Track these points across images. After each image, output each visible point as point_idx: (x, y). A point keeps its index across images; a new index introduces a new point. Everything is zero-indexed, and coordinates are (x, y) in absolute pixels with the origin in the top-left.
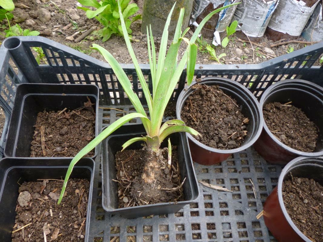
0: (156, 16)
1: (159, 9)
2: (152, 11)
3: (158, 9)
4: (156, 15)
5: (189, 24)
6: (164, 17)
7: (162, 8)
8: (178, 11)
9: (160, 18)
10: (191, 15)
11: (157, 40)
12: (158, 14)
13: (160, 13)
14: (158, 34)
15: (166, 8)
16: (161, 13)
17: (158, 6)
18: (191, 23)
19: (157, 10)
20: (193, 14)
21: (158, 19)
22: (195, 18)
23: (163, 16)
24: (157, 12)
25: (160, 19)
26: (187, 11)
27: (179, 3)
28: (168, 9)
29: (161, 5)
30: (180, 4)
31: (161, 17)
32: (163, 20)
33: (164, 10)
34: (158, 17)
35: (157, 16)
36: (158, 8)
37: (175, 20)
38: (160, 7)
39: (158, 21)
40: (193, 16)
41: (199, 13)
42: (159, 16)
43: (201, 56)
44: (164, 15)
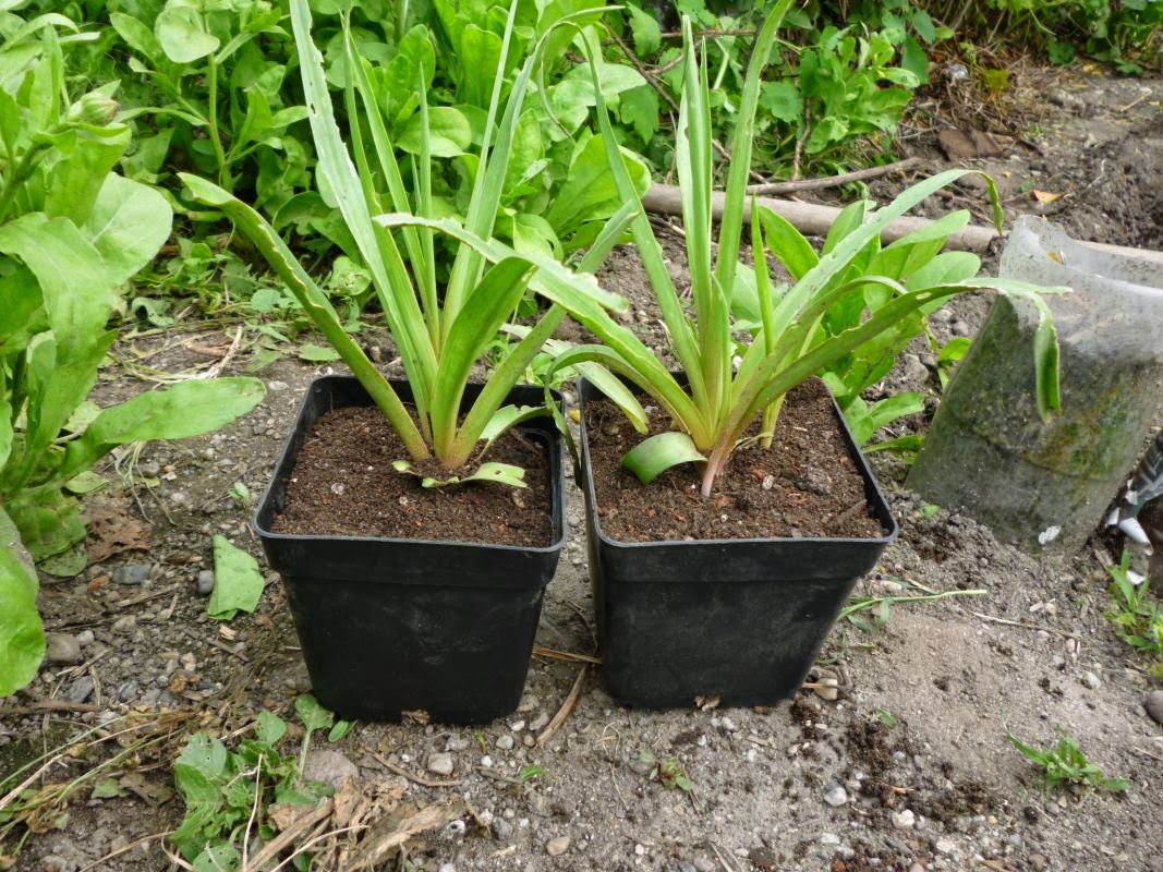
0: (973, 433)
1: (995, 407)
2: (966, 410)
3: (989, 408)
4: (975, 428)
5: (1103, 522)
6: (1005, 441)
7: (1006, 406)
8: (1068, 438)
9: (989, 443)
10: (1123, 490)
11: (951, 523)
12: (985, 427)
13: (992, 425)
14: (962, 503)
15: (1025, 413)
16: (998, 426)
17: (994, 397)
18: (1114, 520)
19: (986, 411)
20: (1133, 489)
21: (979, 445)
22: (1136, 503)
23: (1002, 437)
24: (982, 415)
25: (985, 446)
26: (1108, 451)
27: (1082, 410)
28: (1029, 417)
29: (1006, 396)
30: (1084, 415)
31: (994, 440)
32: (998, 455)
33: (1014, 418)
34: (981, 436)
35: (979, 432)
36: (991, 404)
37: (1047, 469)
38: (1000, 402)
39: (980, 450)
40: (1131, 496)
41: (1157, 491)
42: (986, 433)
43: (1117, 650)
44: (1005, 433)
